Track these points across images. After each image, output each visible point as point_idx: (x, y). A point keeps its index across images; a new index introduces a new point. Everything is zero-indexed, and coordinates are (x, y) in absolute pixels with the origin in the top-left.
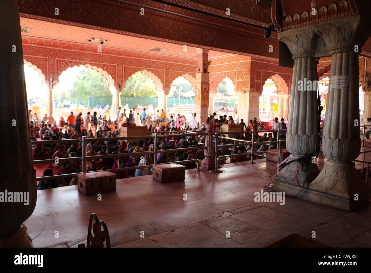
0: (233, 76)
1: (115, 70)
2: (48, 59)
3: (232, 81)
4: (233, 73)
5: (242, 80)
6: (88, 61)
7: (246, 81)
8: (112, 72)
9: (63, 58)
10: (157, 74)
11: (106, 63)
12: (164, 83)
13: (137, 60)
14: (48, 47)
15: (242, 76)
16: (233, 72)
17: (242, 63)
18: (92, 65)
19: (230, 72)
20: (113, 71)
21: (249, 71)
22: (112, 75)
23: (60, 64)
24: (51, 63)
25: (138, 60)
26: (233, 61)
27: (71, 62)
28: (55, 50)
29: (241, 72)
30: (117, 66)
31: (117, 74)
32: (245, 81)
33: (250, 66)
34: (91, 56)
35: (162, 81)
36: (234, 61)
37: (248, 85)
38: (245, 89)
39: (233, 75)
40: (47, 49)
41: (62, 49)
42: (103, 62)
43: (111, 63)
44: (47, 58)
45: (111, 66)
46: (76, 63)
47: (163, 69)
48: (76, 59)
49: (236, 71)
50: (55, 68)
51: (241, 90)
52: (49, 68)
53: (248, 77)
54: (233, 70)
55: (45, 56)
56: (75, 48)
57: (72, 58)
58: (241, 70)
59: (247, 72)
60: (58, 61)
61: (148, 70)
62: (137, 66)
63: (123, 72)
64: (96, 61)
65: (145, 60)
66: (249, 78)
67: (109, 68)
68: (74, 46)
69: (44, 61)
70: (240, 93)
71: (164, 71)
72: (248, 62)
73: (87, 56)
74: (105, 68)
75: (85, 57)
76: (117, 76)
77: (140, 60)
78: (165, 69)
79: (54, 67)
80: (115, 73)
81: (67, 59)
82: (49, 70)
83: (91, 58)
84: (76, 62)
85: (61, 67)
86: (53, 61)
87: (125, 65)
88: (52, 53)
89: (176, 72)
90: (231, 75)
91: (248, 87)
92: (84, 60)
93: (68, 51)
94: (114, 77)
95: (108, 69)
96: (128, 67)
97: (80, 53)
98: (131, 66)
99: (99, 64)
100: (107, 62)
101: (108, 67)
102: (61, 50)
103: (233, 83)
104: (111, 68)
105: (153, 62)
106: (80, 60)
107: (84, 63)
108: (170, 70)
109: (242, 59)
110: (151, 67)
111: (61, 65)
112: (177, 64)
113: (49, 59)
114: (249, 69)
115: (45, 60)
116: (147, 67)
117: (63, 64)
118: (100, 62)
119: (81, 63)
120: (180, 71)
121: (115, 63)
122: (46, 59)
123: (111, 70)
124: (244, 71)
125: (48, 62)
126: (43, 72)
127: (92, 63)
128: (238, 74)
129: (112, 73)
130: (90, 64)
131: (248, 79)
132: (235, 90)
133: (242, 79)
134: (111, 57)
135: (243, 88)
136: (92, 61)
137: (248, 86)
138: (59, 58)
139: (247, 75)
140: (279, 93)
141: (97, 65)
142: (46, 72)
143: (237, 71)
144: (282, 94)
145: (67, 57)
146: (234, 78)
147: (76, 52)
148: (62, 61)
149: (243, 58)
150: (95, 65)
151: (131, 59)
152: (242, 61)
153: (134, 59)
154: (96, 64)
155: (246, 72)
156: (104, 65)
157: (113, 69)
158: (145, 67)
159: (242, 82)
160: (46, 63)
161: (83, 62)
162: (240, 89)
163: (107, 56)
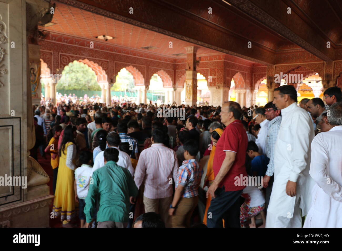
0: (206, 73)
1: (108, 66)
2: (52, 53)
3: (204, 78)
4: (205, 70)
5: (216, 77)
6: (86, 56)
7: (220, 77)
8: (106, 67)
9: (66, 52)
10: (140, 70)
11: (101, 58)
12: (146, 78)
13: (125, 56)
14: (53, 41)
15: (216, 73)
16: (206, 69)
17: (215, 62)
18: (90, 60)
19: (202, 70)
20: (106, 66)
21: (222, 69)
22: (105, 70)
23: (63, 58)
24: (55, 57)
26: (206, 60)
27: (72, 57)
28: (59, 44)
29: (214, 70)
30: (110, 62)
31: (110, 69)
32: (219, 78)
33: (223, 65)
35: (144, 77)
37: (222, 81)
38: (218, 85)
39: (206, 72)
40: (52, 43)
41: (65, 43)
42: (98, 57)
43: (105, 58)
44: (52, 52)
45: (106, 61)
46: (76, 58)
47: (145, 65)
48: (76, 54)
49: (209, 69)
50: (58, 63)
52: (54, 62)
53: (222, 74)
54: (205, 68)
55: (50, 50)
56: (77, 43)
57: (73, 53)
58: (214, 68)
60: (61, 56)
61: (134, 66)
62: (125, 62)
63: (114, 67)
64: (93, 57)
65: (131, 57)
68: (76, 41)
69: (49, 55)
70: (214, 88)
71: (145, 67)
72: (221, 61)
73: (86, 52)
74: (100, 63)
75: (84, 52)
76: (110, 71)
77: (127, 56)
78: (147, 66)
79: (58, 61)
80: (108, 68)
81: (69, 53)
82: (54, 64)
83: (89, 53)
84: (77, 57)
85: (64, 61)
86: (57, 56)
87: (116, 61)
88: (56, 47)
89: (154, 68)
91: (221, 83)
92: (83, 55)
93: (70, 46)
94: (107, 72)
95: (103, 65)
96: (118, 63)
97: (80, 48)
98: (120, 61)
99: (95, 60)
101: (102, 62)
102: (64, 45)
103: (206, 79)
105: (138, 58)
106: (79, 55)
107: (83, 58)
108: (150, 66)
110: (135, 63)
111: (64, 59)
112: (155, 61)
113: (54, 53)
114: (222, 68)
115: (50, 54)
116: (133, 63)
117: (66, 58)
118: (96, 57)
119: (80, 58)
120: (157, 67)
121: (107, 59)
124: (217, 69)
125: (52, 57)
126: (49, 66)
128: (211, 72)
130: (88, 59)
131: (222, 76)
132: (208, 86)
133: (215, 76)
134: (105, 53)
135: (216, 84)
136: (90, 56)
138: (62, 52)
140: (237, 88)
142: (51, 67)
143: (210, 69)
145: (69, 52)
146: (206, 75)
147: (76, 47)
148: (65, 55)
149: (216, 58)
151: (120, 55)
152: (216, 61)
153: (122, 55)
154: (93, 59)
155: (219, 70)
156: (100, 61)
157: (106, 64)
158: (131, 63)
159: (215, 78)
161: (82, 57)
162: (213, 85)
163: (101, 52)
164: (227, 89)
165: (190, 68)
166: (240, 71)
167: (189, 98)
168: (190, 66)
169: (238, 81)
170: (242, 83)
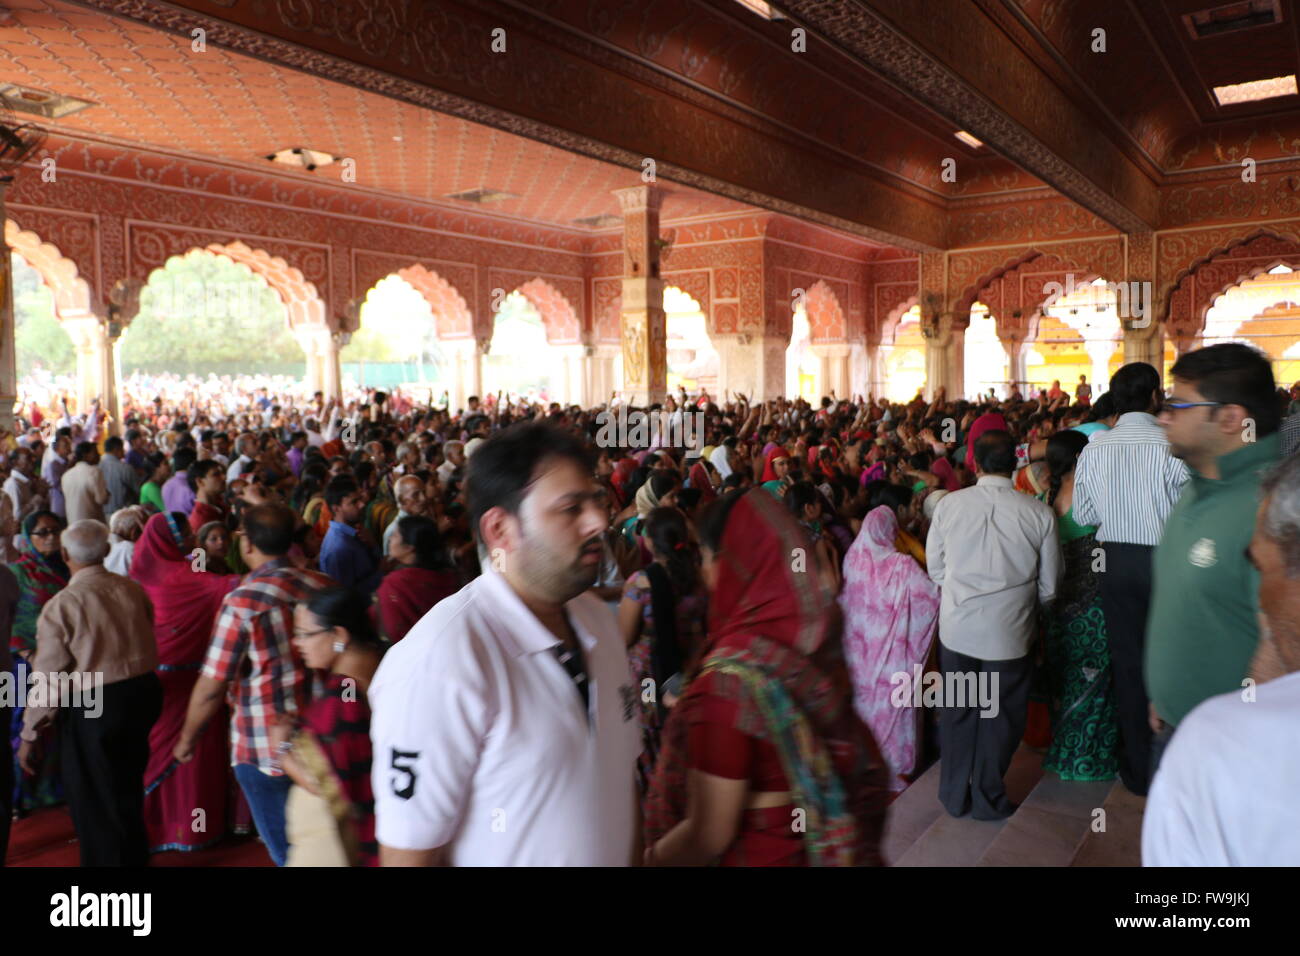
0: (701, 288)
1: (326, 266)
2: (97, 222)
3: (696, 305)
4: (699, 276)
5: (736, 300)
6: (238, 231)
7: (751, 301)
8: (317, 273)
9: (151, 218)
10: (455, 281)
11: (298, 239)
12: (477, 310)
13: (393, 229)
14: (97, 175)
15: (735, 287)
16: (701, 273)
17: (734, 245)
18: (253, 245)
19: (688, 275)
20: (319, 268)
21: (759, 271)
22: (316, 283)
23: (142, 240)
24: (108, 236)
25: (396, 232)
26: (699, 239)
27: (179, 234)
28: (124, 185)
29: (730, 273)
30: (334, 251)
31: (334, 278)
32: (747, 303)
33: (761, 254)
34: (247, 214)
35: (470, 306)
36: (704, 238)
37: (759, 314)
38: (747, 328)
39: (700, 283)
40: (93, 184)
41: (148, 184)
42: (285, 234)
43: (313, 239)
44: (96, 217)
45: (314, 250)
46: (196, 238)
47: (471, 262)
48: (196, 224)
49: (710, 270)
50: (123, 258)
51: (734, 330)
52: (103, 256)
53: (758, 290)
54: (698, 267)
55: (88, 210)
56: (197, 180)
57: (184, 221)
58: (727, 267)
59: (751, 275)
60: (135, 230)
61: (429, 267)
62: (393, 251)
63: (350, 270)
64: (264, 233)
65: (418, 232)
66: (760, 292)
67: (307, 257)
68: (193, 172)
69: (84, 228)
70: (732, 342)
71: (472, 270)
72: (755, 242)
73: (234, 213)
74: (294, 257)
75: (227, 216)
76: (335, 286)
77: (401, 231)
78: (479, 264)
79: (121, 253)
80: (326, 275)
81: (168, 222)
82: (103, 264)
83: (248, 219)
84: (198, 235)
85: (147, 251)
86: (118, 231)
87: (358, 247)
88: (109, 196)
89: (508, 274)
90: (690, 283)
91: (757, 324)
92: (223, 227)
93: (168, 193)
94: (323, 291)
95: (305, 262)
96: (366, 256)
97: (210, 201)
98: (375, 250)
99: (273, 244)
100: (300, 236)
101: (303, 255)
102: (143, 188)
103: (702, 309)
104: (312, 259)
105: (443, 237)
106: (210, 226)
107: (224, 240)
108: (490, 265)
109: (733, 232)
110: (435, 257)
111: (146, 244)
112: (510, 247)
113: (102, 222)
114: (758, 266)
115: (87, 226)
116: (425, 256)
117: (153, 241)
118: (276, 236)
119: (213, 240)
120: (519, 268)
121: (323, 241)
122: (92, 222)
123: (314, 267)
124: (742, 272)
125: (97, 234)
126: (83, 271)
127: (252, 241)
128: (718, 281)
129: (316, 277)
130: (244, 241)
131: (758, 295)
132: (709, 333)
133: (734, 295)
134: (311, 217)
135: (740, 326)
136: (252, 231)
137: (759, 319)
138: (137, 216)
139: (754, 284)
140: (816, 340)
141: (269, 245)
142: (93, 274)
143: (716, 272)
144: (826, 343)
145: (167, 216)
146: (703, 294)
147: (195, 198)
148: (151, 230)
149: (736, 230)
150: (260, 247)
151: (376, 225)
152: (734, 240)
153: (382, 226)
154: (265, 243)
155: (747, 276)
156: (292, 248)
157: (319, 261)
158: (418, 256)
159: (736, 305)
160: (92, 235)
161: (222, 236)
162: (729, 329)
163: (298, 213)
164: (777, 343)
165: (636, 268)
166: (824, 277)
167: (635, 379)
168: (635, 260)
169: (822, 314)
170: (834, 321)
